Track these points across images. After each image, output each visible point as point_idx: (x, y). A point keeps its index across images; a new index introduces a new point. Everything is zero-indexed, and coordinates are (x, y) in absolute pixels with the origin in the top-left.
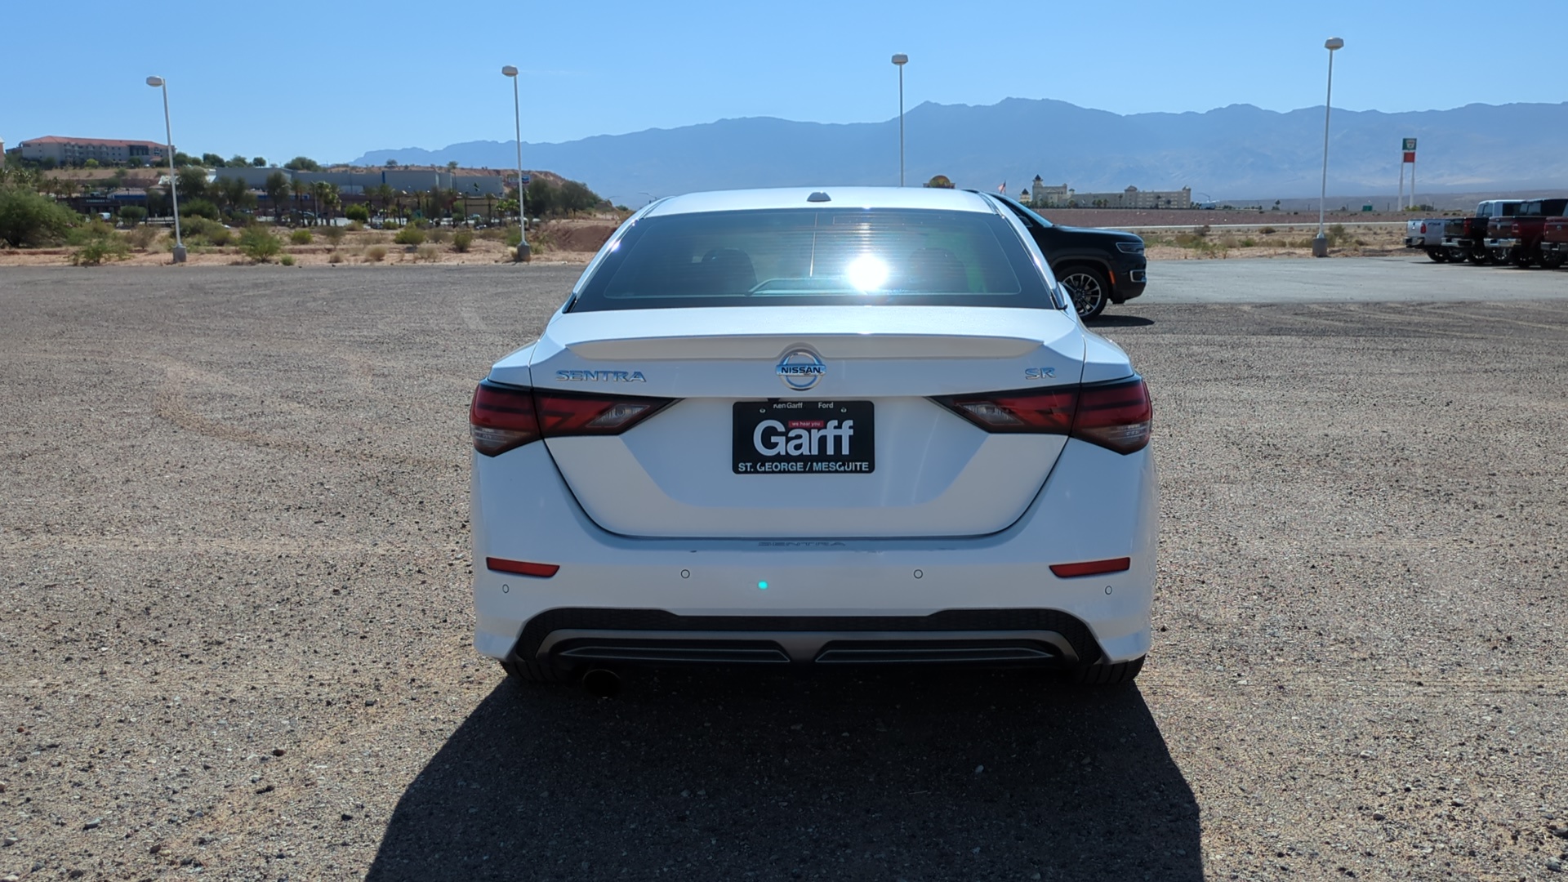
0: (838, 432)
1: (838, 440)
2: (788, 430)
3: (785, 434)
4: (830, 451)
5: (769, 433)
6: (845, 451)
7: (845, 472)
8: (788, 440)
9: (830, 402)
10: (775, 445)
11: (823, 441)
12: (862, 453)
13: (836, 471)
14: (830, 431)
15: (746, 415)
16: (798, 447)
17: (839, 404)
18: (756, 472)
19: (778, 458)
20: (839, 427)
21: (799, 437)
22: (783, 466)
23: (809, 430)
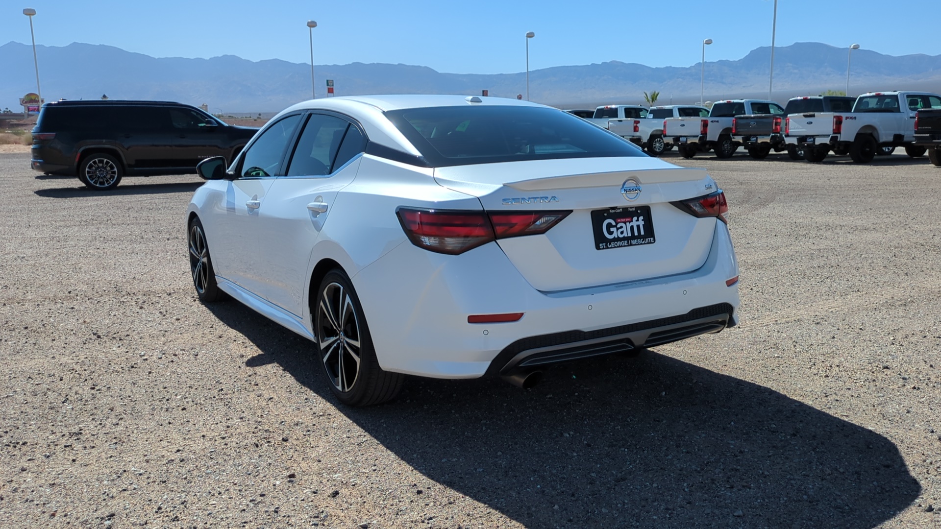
0: (638, 223)
1: (638, 227)
2: (617, 224)
3: (616, 226)
4: (636, 234)
5: (609, 226)
6: (642, 233)
7: (645, 244)
8: (618, 229)
9: (633, 208)
10: (613, 232)
11: (632, 228)
12: (649, 233)
13: (641, 244)
14: (634, 223)
15: (598, 216)
16: (622, 233)
17: (637, 208)
18: (608, 248)
19: (615, 240)
20: (638, 220)
21: (621, 227)
22: (619, 243)
23: (625, 223)
